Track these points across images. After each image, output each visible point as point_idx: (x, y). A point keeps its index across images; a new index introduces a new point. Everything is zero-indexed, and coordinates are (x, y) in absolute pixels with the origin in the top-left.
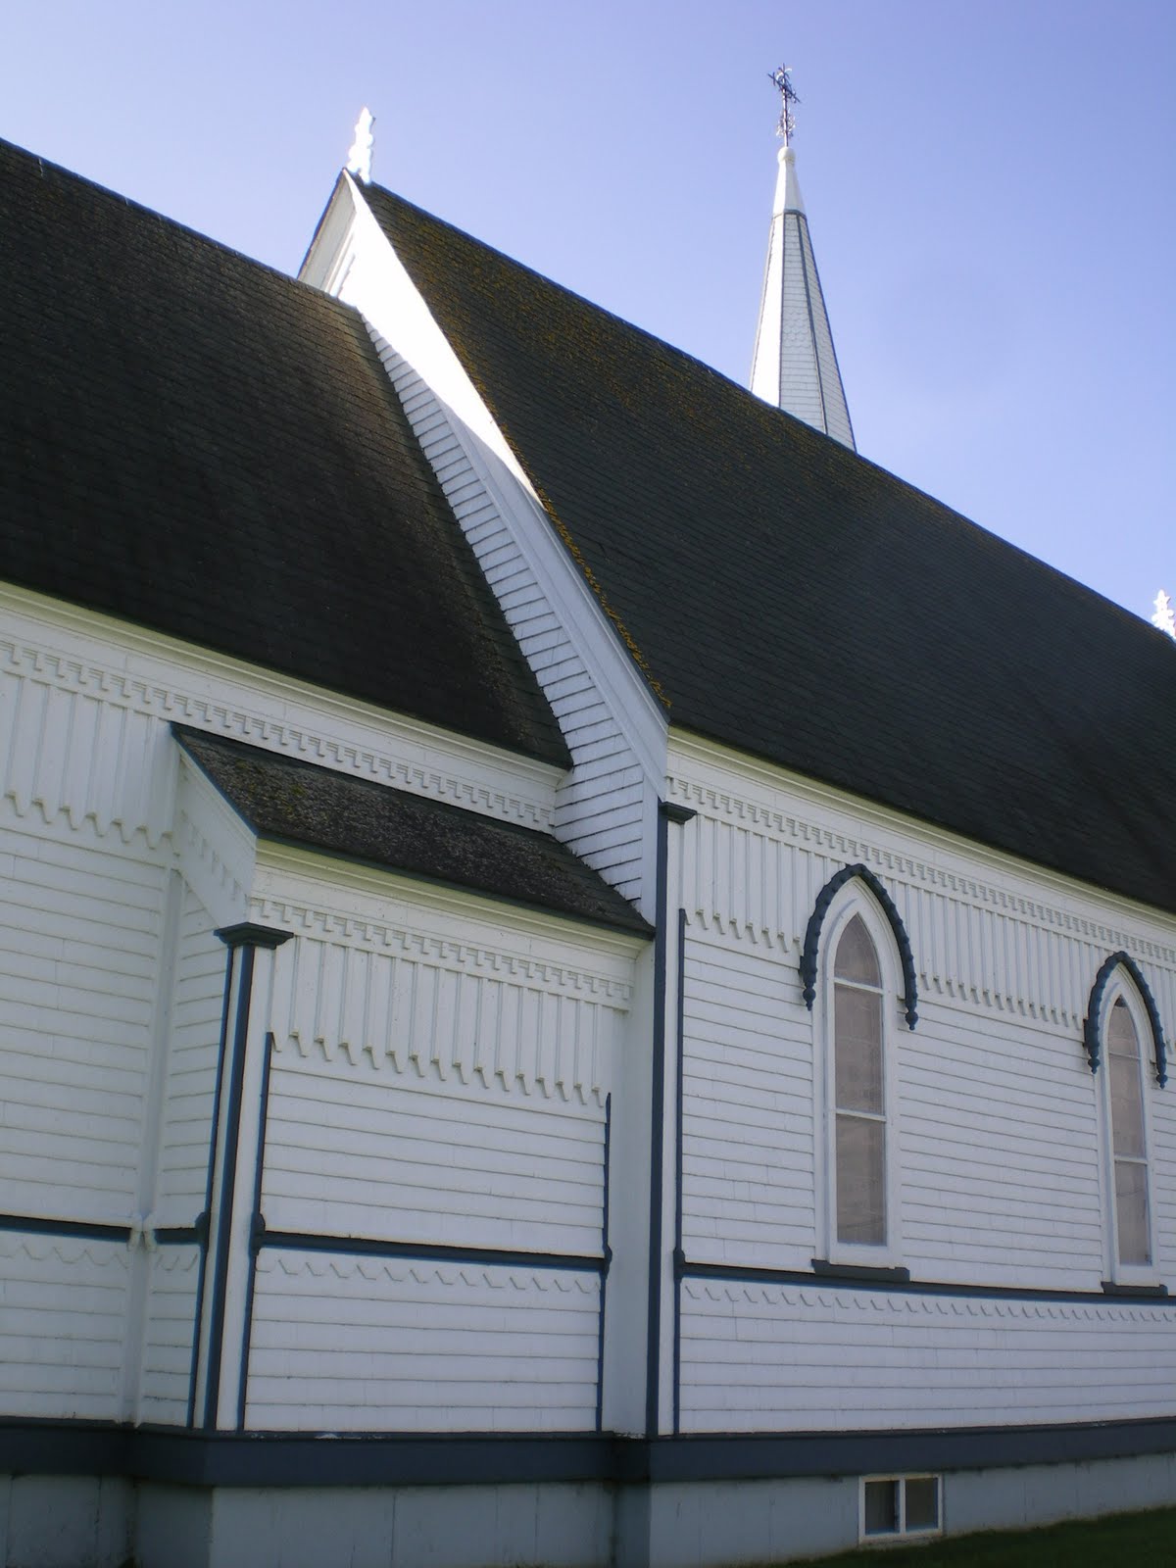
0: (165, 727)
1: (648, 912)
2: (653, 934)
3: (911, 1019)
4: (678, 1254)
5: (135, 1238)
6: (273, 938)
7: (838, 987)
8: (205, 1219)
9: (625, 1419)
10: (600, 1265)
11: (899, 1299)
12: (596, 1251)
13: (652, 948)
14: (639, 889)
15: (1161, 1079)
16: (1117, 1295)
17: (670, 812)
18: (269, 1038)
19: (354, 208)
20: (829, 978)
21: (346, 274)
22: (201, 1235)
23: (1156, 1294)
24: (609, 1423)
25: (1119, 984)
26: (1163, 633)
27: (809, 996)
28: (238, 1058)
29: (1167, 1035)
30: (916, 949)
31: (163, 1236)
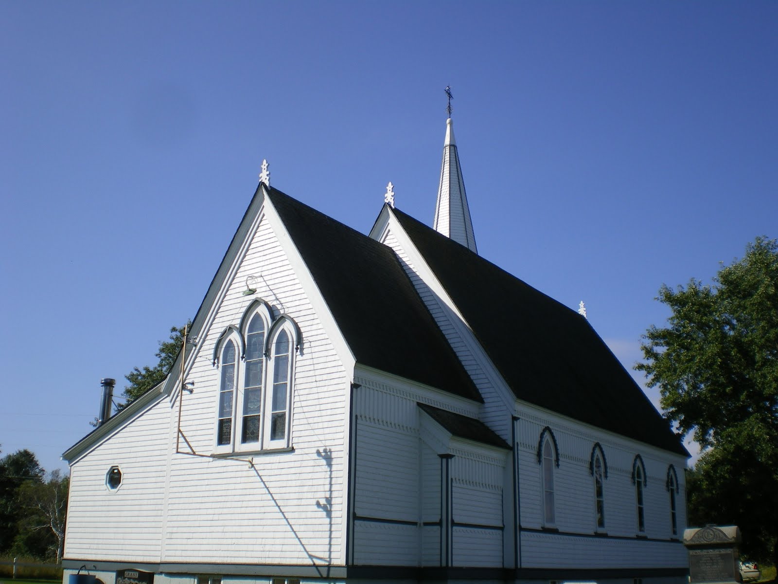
0: (415, 403)
1: (510, 443)
2: (512, 449)
3: (558, 465)
4: (520, 526)
5: (418, 525)
6: (451, 456)
7: (544, 458)
8: (441, 520)
9: (510, 564)
10: (502, 529)
11: (556, 536)
12: (501, 525)
13: (511, 452)
14: (507, 437)
15: (606, 477)
16: (597, 535)
17: (515, 419)
18: (452, 479)
19: (389, 215)
20: (543, 457)
21: (387, 236)
22: (440, 524)
23: (605, 536)
24: (506, 566)
25: (597, 452)
26: (582, 317)
27: (540, 461)
28: (447, 484)
29: (608, 465)
30: (559, 447)
31: (426, 524)
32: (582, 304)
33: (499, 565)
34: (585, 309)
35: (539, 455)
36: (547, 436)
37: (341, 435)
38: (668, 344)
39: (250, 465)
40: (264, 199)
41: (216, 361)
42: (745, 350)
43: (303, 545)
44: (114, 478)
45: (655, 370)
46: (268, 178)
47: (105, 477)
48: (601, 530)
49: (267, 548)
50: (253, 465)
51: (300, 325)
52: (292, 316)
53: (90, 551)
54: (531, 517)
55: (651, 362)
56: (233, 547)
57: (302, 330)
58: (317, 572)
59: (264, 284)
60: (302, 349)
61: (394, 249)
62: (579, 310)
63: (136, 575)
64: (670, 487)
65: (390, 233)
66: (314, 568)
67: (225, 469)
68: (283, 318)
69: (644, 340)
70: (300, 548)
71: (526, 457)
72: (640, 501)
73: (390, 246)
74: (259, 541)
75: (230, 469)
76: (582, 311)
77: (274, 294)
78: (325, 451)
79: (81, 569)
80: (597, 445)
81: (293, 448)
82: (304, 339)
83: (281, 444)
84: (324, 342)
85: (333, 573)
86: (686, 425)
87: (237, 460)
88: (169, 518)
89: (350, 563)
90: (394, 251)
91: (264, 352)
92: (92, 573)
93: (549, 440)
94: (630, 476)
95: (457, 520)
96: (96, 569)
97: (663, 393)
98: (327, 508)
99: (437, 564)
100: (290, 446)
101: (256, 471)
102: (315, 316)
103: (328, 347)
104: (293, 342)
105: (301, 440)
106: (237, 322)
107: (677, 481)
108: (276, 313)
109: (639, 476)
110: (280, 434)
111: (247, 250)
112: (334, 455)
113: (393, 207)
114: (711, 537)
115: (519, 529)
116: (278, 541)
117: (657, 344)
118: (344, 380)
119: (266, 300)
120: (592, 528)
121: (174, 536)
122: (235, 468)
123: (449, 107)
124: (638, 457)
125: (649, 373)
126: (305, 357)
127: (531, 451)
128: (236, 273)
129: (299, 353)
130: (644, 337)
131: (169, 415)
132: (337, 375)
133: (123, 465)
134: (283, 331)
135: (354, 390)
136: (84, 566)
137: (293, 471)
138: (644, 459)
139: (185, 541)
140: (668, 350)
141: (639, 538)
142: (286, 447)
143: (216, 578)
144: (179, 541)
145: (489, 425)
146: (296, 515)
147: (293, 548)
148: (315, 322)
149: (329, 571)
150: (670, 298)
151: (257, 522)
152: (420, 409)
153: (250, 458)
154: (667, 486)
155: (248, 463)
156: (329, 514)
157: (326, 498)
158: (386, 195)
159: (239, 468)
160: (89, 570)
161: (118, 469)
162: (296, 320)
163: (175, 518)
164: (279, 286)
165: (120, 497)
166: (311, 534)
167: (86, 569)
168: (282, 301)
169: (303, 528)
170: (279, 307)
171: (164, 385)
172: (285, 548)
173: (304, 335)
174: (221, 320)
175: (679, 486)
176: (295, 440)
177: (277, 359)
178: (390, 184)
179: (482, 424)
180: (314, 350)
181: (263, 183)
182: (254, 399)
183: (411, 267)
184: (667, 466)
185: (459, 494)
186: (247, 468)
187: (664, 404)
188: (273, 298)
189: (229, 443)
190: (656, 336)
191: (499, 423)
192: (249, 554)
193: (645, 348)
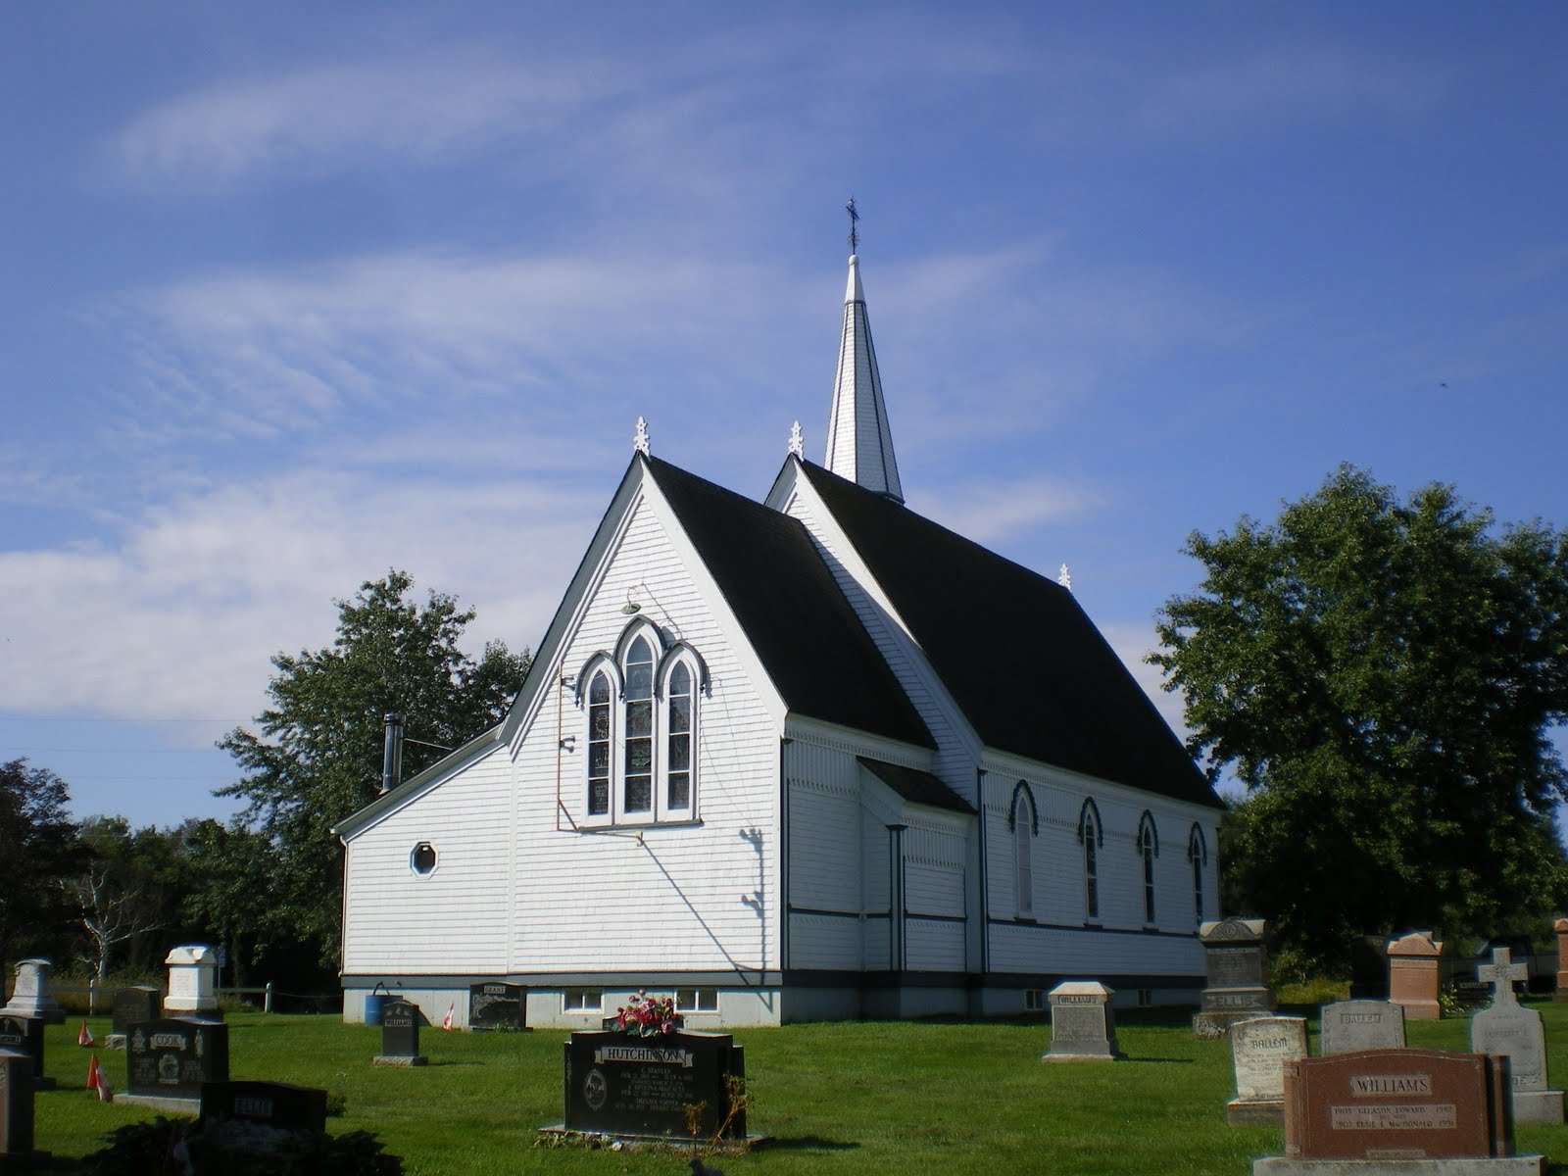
0: (854, 757)
1: (974, 805)
2: (977, 813)
3: (1036, 832)
5: (861, 917)
6: (903, 828)
7: (1018, 825)
8: (891, 910)
9: (975, 967)
10: (964, 920)
11: (1034, 929)
12: (963, 916)
13: (977, 819)
14: (970, 796)
15: (1101, 845)
16: (1088, 928)
17: (981, 773)
18: (904, 857)
19: (795, 471)
20: (1017, 821)
21: (792, 501)
22: (889, 915)
23: (1098, 928)
24: (970, 970)
25: (1089, 811)
26: (1064, 589)
27: (1013, 829)
28: (898, 864)
29: (1104, 827)
30: (1038, 808)
31: (870, 916)
32: (1064, 569)
33: (960, 968)
34: (1069, 577)
35: (1012, 819)
36: (1022, 794)
37: (768, 805)
38: (1198, 623)
39: (640, 843)
40: (642, 475)
41: (579, 699)
42: (1317, 643)
43: (720, 946)
44: (424, 858)
45: (1177, 663)
46: (647, 444)
47: (408, 858)
48: (1093, 921)
49: (669, 950)
50: (643, 843)
51: (704, 656)
52: (692, 643)
53: (389, 962)
54: (1002, 904)
55: (1171, 651)
56: (619, 950)
57: (708, 663)
58: (741, 980)
59: (647, 596)
60: (709, 690)
61: (804, 522)
62: (1060, 578)
63: (503, 990)
64: (1194, 856)
65: (797, 498)
66: (737, 974)
67: (601, 847)
68: (680, 645)
69: (1160, 617)
70: (716, 949)
71: (995, 823)
72: (1149, 877)
73: (797, 517)
74: (656, 942)
75: (608, 847)
76: (1064, 580)
77: (665, 612)
78: (752, 831)
79: (377, 988)
80: (1089, 800)
81: (701, 820)
82: (712, 676)
83: (683, 814)
84: (740, 681)
85: (769, 980)
86: (1223, 754)
87: (614, 835)
88: (518, 914)
89: (786, 966)
90: (804, 526)
91: (653, 691)
92: (393, 993)
93: (1026, 799)
94: (1135, 842)
95: (911, 910)
96: (400, 987)
97: (1189, 701)
98: (757, 904)
99: (887, 968)
100: (697, 817)
101: (648, 849)
102: (726, 646)
103: (746, 688)
104: (696, 680)
105: (712, 810)
106: (610, 647)
107: (1204, 847)
108: (668, 638)
109: (1148, 842)
110: (681, 801)
111: (620, 546)
112: (765, 838)
113: (802, 460)
114: (1233, 932)
115: (986, 920)
116: (684, 941)
117: (1180, 625)
118: (770, 733)
119: (653, 618)
120: (1080, 917)
121: (527, 937)
122: (618, 846)
123: (853, 234)
124: (1147, 813)
125: (1168, 669)
126: (713, 700)
127: (1001, 815)
128: (604, 577)
129: (704, 694)
130: (1160, 611)
131: (509, 771)
132: (761, 726)
133: (437, 841)
134: (680, 664)
135: (785, 746)
136: (381, 983)
137: (701, 850)
138: (1154, 816)
139: (544, 944)
140: (1198, 634)
141: (1147, 931)
142: (691, 819)
143: (593, 991)
144: (536, 944)
145: (945, 780)
146: (709, 907)
147: (706, 949)
148: (725, 653)
149: (763, 978)
150: (1202, 550)
151: (652, 917)
152: (861, 764)
153: (638, 833)
154: (1190, 854)
155: (635, 839)
156: (761, 913)
157: (756, 893)
158: (790, 440)
159: (623, 846)
160: (388, 989)
161: (429, 847)
162: (699, 649)
163: (525, 913)
164: (670, 600)
165: (437, 886)
166: (730, 932)
167: (383, 988)
168: (676, 621)
169: (719, 923)
170: (673, 630)
171: (500, 729)
172: (694, 949)
173: (711, 670)
174: (584, 642)
175: (1208, 856)
176: (703, 810)
177: (672, 702)
178: (796, 423)
179: (935, 778)
180: (726, 691)
181: (640, 452)
182: (640, 753)
183: (830, 550)
184: (1189, 826)
185: (913, 875)
186: (634, 846)
187: (1190, 719)
188: (663, 616)
189: (606, 812)
190: (1180, 612)
191: (960, 778)
192: (644, 959)
193: (1162, 628)
